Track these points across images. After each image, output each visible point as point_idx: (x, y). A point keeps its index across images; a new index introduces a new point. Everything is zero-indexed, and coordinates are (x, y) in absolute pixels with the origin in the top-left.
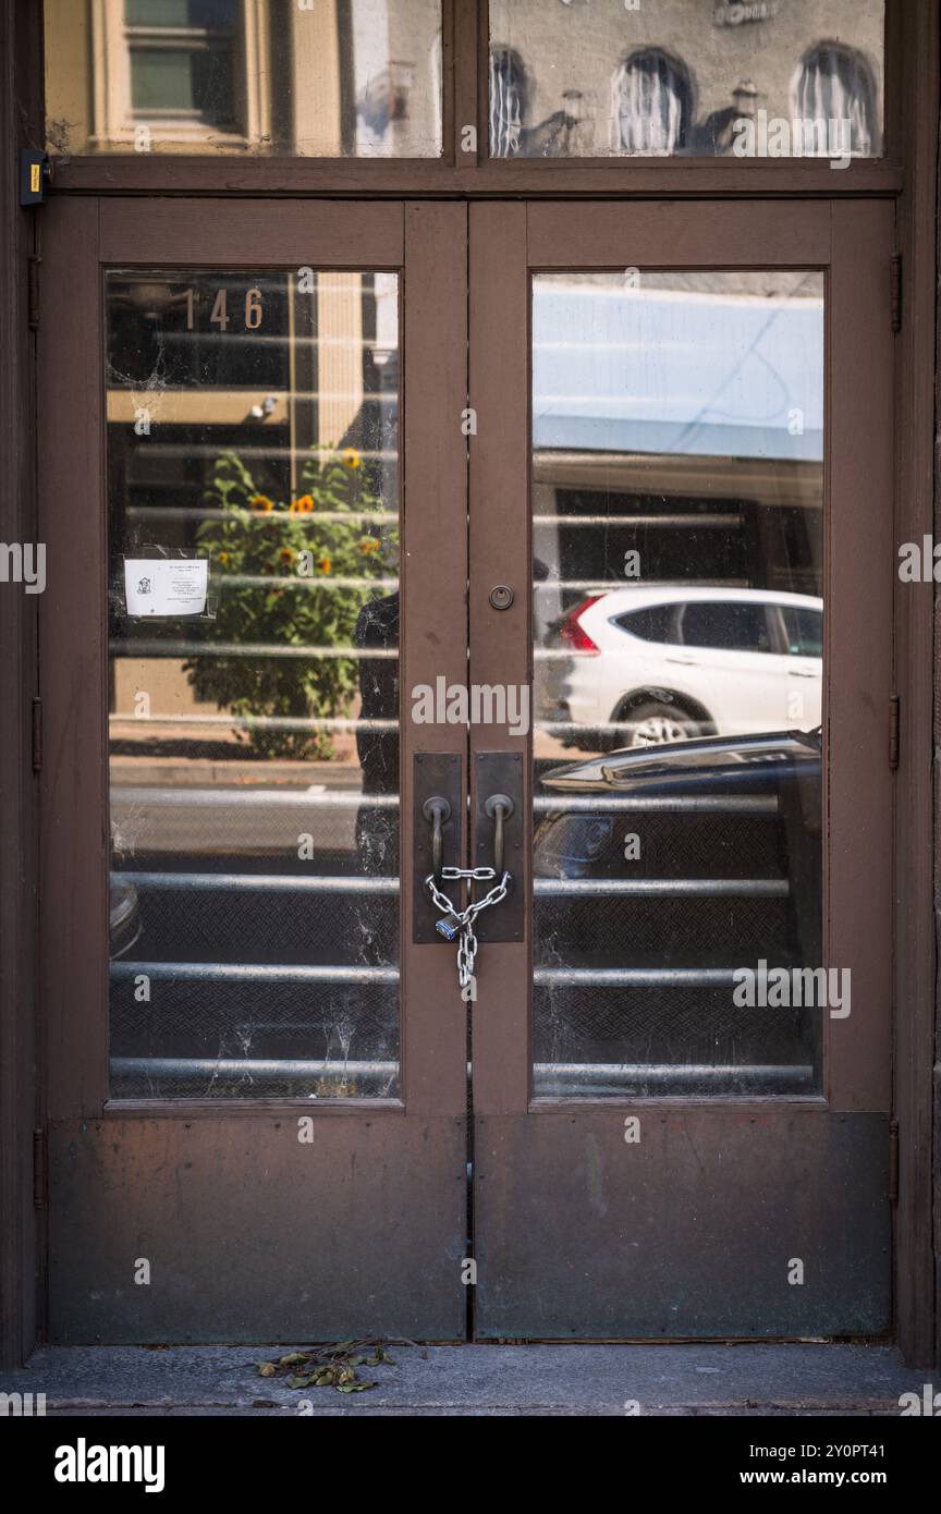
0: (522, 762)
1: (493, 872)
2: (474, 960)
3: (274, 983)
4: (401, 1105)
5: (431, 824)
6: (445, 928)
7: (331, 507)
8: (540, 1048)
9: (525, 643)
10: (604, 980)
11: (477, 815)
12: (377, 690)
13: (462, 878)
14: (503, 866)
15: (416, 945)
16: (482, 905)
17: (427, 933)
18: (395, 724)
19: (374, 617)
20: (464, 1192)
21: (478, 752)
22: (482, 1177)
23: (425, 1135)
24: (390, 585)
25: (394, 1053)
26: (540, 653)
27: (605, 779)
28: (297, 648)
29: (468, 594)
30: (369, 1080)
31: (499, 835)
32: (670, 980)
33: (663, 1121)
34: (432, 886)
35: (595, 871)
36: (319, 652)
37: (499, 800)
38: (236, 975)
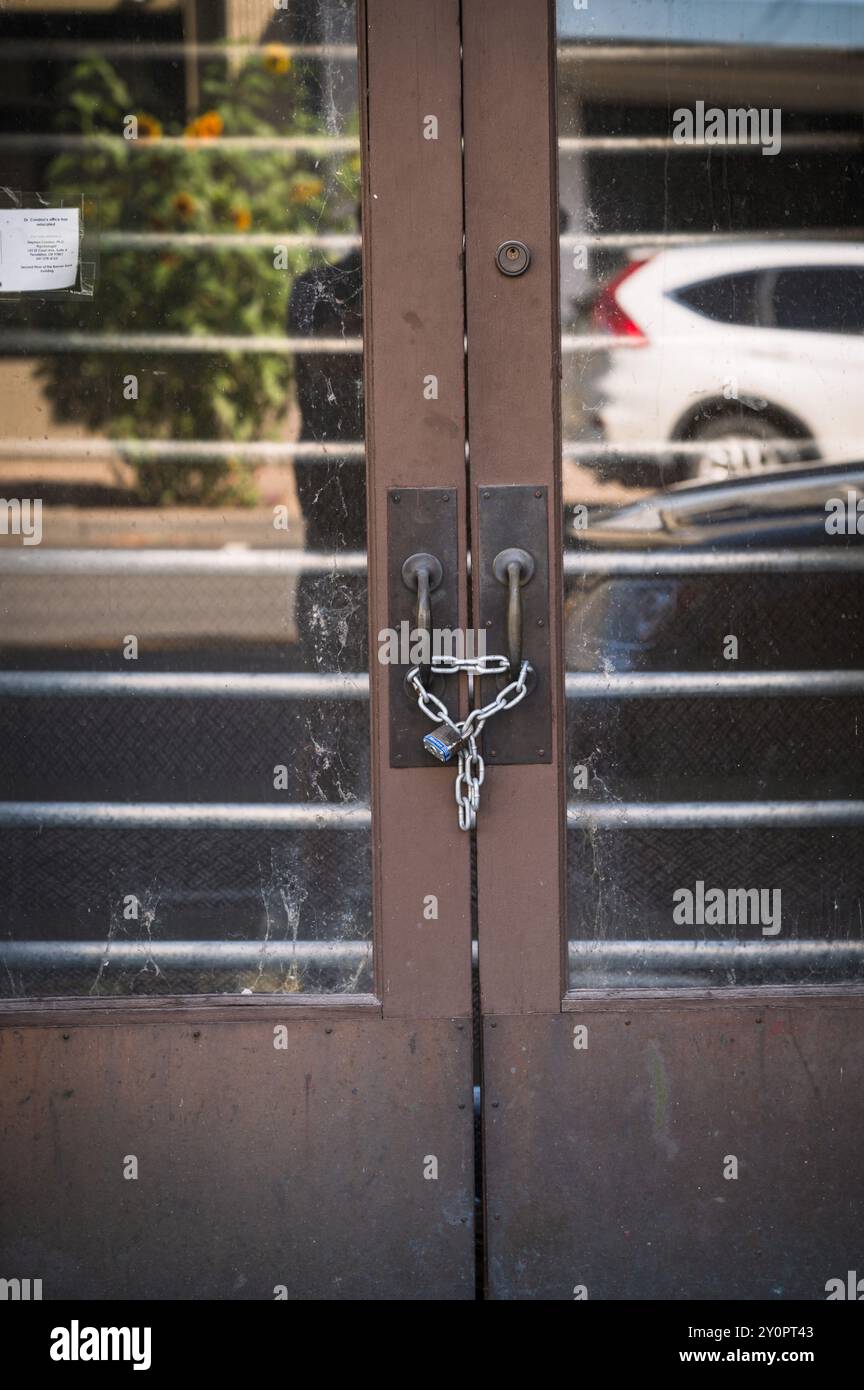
0: (547, 501)
1: (505, 662)
2: (480, 792)
3: (185, 830)
4: (376, 1002)
5: (415, 592)
6: (437, 744)
7: (246, 131)
8: (575, 920)
9: (548, 324)
10: (668, 821)
11: (482, 580)
12: (331, 397)
13: (459, 671)
14: (520, 653)
15: (393, 770)
16: (490, 710)
17: (410, 753)
18: (358, 449)
19: (326, 291)
20: (470, 1126)
21: (481, 486)
22: (495, 1106)
23: (413, 1046)
24: (340, 244)
25: (365, 927)
26: (568, 342)
27: (665, 529)
28: (200, 340)
29: (464, 254)
30: (325, 969)
31: (514, 608)
32: (765, 818)
33: (759, 1022)
34: (417, 684)
35: (653, 660)
36: (233, 345)
37: (513, 557)
38: (129, 820)
